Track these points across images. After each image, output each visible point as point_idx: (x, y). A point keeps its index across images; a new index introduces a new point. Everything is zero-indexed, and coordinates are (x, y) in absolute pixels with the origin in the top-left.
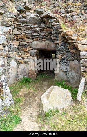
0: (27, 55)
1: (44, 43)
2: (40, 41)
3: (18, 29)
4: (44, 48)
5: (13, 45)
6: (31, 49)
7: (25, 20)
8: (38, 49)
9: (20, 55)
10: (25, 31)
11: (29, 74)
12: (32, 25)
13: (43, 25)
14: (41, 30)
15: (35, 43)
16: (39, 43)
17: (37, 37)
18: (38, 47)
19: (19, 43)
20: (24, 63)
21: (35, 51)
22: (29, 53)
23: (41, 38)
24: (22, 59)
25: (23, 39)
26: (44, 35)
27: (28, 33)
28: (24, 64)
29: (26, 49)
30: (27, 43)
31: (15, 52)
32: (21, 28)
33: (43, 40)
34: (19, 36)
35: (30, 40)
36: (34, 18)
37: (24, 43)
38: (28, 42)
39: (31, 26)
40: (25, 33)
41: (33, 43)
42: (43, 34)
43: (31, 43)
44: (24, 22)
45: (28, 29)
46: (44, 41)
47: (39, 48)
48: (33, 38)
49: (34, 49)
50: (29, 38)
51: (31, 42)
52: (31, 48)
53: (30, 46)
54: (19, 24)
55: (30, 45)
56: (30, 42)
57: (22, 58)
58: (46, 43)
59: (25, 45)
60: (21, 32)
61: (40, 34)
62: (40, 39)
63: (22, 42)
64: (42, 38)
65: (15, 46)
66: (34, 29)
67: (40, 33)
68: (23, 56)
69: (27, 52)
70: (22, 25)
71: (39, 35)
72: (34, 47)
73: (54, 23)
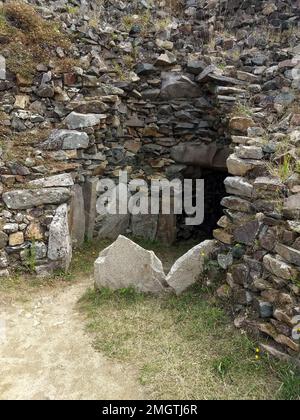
1: (205, 147)
2: (194, 143)
3: (140, 113)
4: (203, 161)
5: (124, 151)
6: (172, 163)
7: (157, 91)
8: (188, 164)
9: (140, 174)
10: (155, 119)
12: (176, 102)
14: (199, 112)
15: (181, 147)
16: (191, 149)
17: (185, 132)
18: (188, 158)
19: (139, 147)
21: (180, 168)
22: (164, 171)
23: (196, 134)
25: (151, 137)
26: (206, 128)
27: (163, 122)
29: (158, 162)
30: (160, 148)
31: (129, 167)
32: (147, 111)
33: (203, 141)
34: (141, 130)
35: (169, 139)
36: (176, 86)
37: (153, 147)
38: (163, 144)
39: (172, 105)
40: (156, 123)
41: (176, 147)
42: (203, 124)
43: (171, 146)
44: (153, 98)
45: (162, 113)
46: (207, 143)
47: (191, 160)
48: (178, 135)
49: (178, 163)
50: (167, 136)
52: (171, 161)
53: (168, 156)
54: (142, 102)
55: (168, 153)
56: (168, 144)
58: (209, 150)
59: (156, 151)
60: (148, 120)
61: (195, 125)
62: (193, 139)
63: (148, 146)
64: (202, 135)
65: (129, 154)
66: (177, 114)
67: (196, 122)
69: (161, 170)
70: (149, 106)
71: (191, 126)
72: (177, 158)
73: (219, 97)
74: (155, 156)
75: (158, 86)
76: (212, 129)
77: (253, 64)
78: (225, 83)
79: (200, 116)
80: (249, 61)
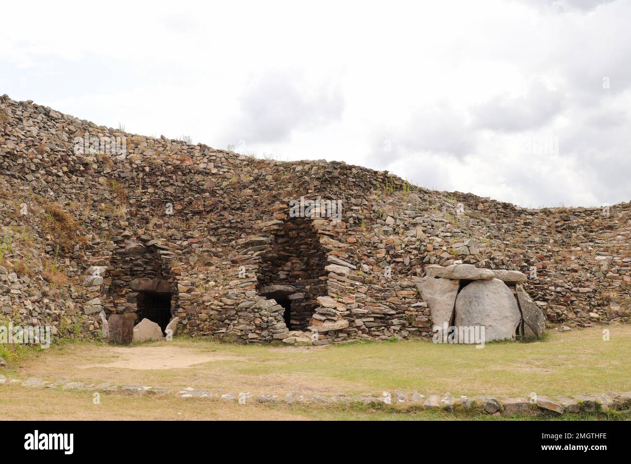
0: (123, 301)
1: (151, 281)
2: (144, 278)
4: (150, 289)
6: (130, 291)
7: (123, 250)
8: (140, 292)
9: (111, 300)
10: (121, 265)
11: (123, 332)
12: (133, 256)
13: (148, 255)
14: (147, 261)
15: (136, 281)
16: (143, 282)
17: (140, 272)
18: (141, 288)
19: (111, 282)
20: (117, 313)
21: (136, 294)
22: (125, 297)
23: (146, 274)
24: (113, 306)
25: (117, 276)
26: (151, 270)
27: (125, 267)
28: (116, 315)
29: (122, 291)
30: (123, 282)
31: (105, 295)
32: (117, 261)
33: (149, 277)
34: (112, 272)
35: (128, 277)
36: (135, 248)
37: (118, 282)
38: (125, 280)
39: (131, 257)
40: (121, 267)
41: (134, 281)
43: (130, 281)
44: (120, 254)
45: (125, 262)
46: (152, 278)
47: (143, 289)
48: (133, 274)
49: (134, 291)
50: (126, 275)
51: (130, 279)
52: (129, 290)
53: (128, 287)
54: (115, 256)
55: (128, 285)
56: (128, 280)
57: (114, 304)
58: (154, 282)
59: (121, 284)
60: (116, 266)
61: (145, 268)
62: (144, 276)
63: (116, 281)
64: (149, 274)
66: (136, 262)
67: (145, 266)
68: (116, 302)
69: (123, 296)
70: (118, 258)
71: (143, 269)
72: (134, 288)
73: (162, 256)
74: (120, 287)
75: (123, 248)
76: (154, 270)
77: (175, 239)
78: (163, 249)
79: (146, 263)
80: (173, 238)
